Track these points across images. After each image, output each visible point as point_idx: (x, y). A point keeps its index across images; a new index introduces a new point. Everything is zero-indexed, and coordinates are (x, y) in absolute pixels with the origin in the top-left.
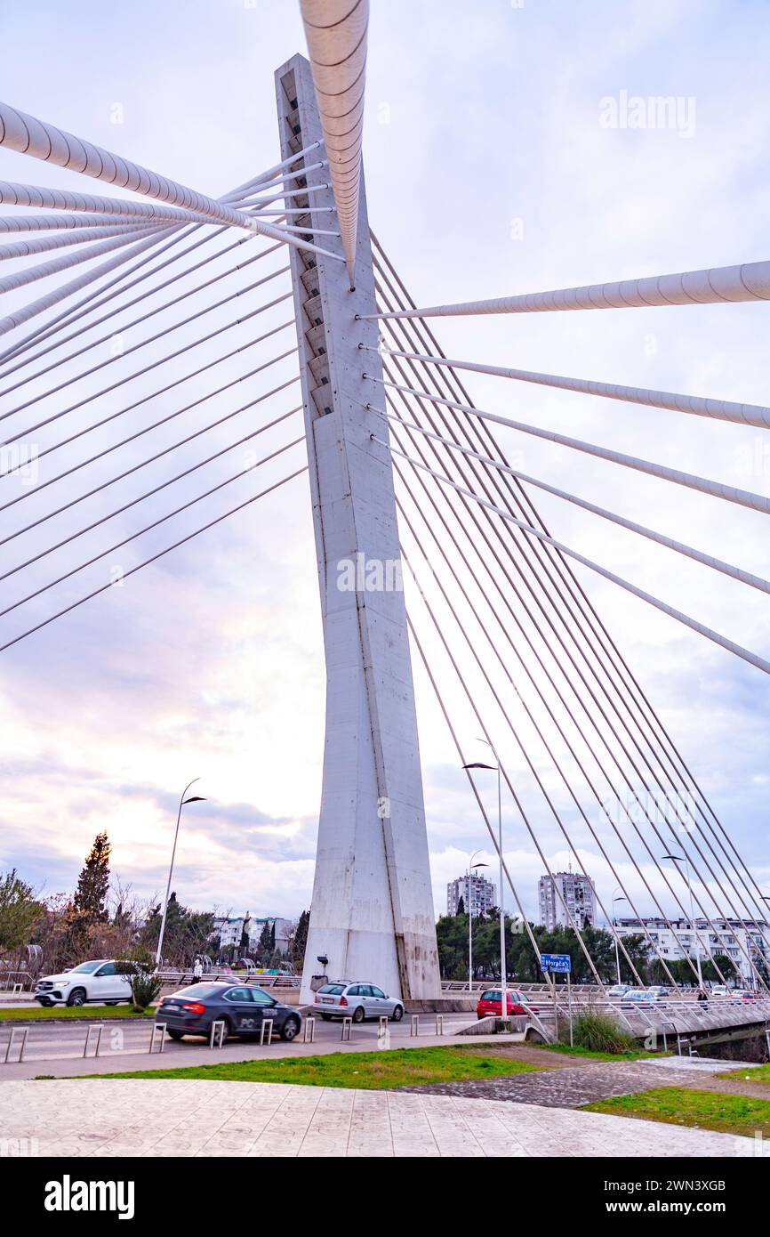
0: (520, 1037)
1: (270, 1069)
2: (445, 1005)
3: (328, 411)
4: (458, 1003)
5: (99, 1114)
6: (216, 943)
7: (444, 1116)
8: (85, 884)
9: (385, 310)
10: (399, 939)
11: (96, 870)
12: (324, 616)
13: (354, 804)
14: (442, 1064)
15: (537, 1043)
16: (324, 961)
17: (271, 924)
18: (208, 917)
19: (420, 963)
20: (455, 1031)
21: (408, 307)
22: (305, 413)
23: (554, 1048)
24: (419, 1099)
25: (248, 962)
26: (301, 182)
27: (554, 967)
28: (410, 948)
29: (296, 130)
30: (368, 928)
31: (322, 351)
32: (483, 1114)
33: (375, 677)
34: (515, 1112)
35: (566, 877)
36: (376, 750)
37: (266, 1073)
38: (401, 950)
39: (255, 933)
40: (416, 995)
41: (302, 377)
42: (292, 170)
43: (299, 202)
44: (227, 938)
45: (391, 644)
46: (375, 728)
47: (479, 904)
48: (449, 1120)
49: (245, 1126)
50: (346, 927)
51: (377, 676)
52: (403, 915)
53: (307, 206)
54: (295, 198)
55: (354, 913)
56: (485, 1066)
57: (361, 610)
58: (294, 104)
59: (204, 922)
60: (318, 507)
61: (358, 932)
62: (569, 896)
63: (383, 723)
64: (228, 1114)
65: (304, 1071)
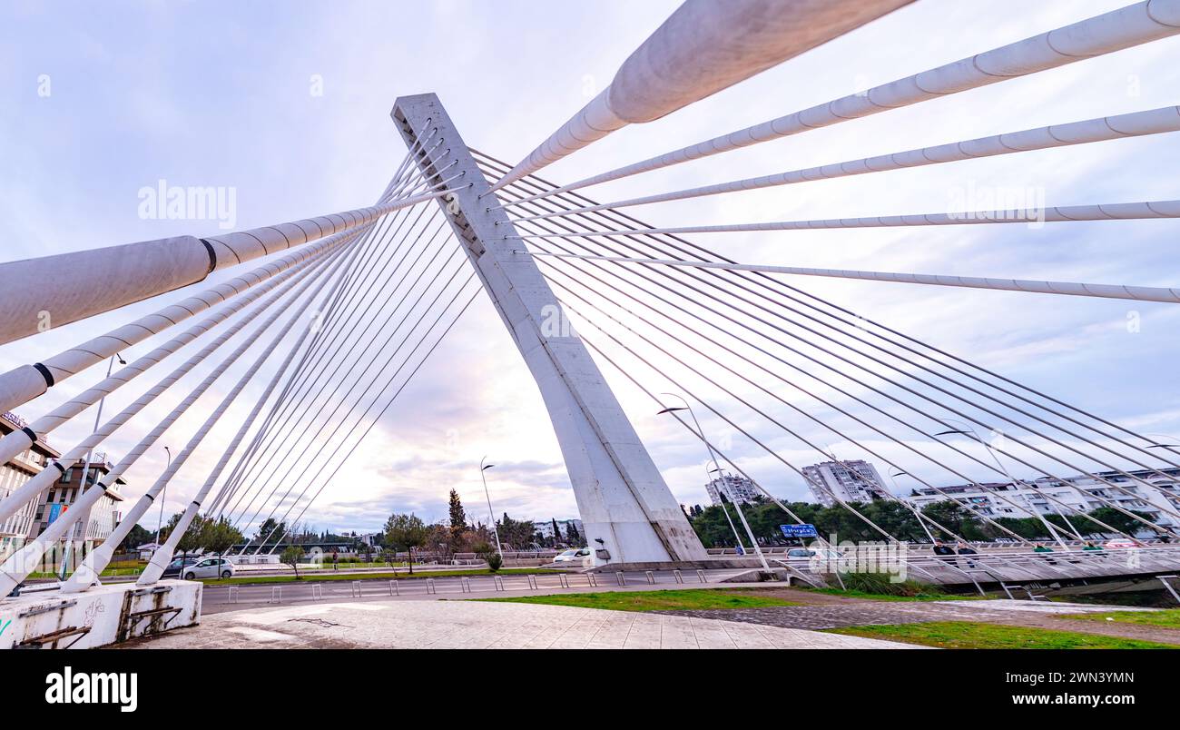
0: (787, 584)
1: (559, 599)
2: (715, 564)
3: (482, 252)
4: (728, 562)
5: (465, 615)
6: (540, 536)
7: (677, 627)
8: (453, 514)
9: (494, 181)
10: (654, 525)
11: (456, 507)
12: (524, 356)
13: (585, 452)
14: (696, 599)
15: (804, 587)
16: (601, 542)
17: (571, 523)
18: (529, 524)
19: (679, 538)
20: (719, 580)
21: (508, 170)
22: (470, 260)
23: (824, 591)
24: (662, 618)
25: (564, 545)
26: (423, 153)
27: (799, 533)
28: (666, 529)
29: (411, 132)
30: (625, 520)
31: (467, 225)
32: (715, 628)
33: (571, 378)
34: (745, 629)
35: (832, 465)
36: (588, 418)
37: (558, 601)
38: (657, 529)
39: (563, 530)
40: (685, 558)
41: (461, 244)
42: (416, 152)
43: (425, 164)
44: (547, 533)
45: (574, 356)
46: (582, 405)
47: (743, 495)
48: (679, 630)
49: (538, 625)
50: (608, 521)
51: (572, 377)
52: (652, 510)
53: (431, 163)
54: (423, 163)
55: (612, 514)
56: (736, 601)
57: (546, 345)
58: (405, 122)
59: (528, 527)
60: (496, 302)
61: (618, 523)
62: (843, 478)
63: (586, 402)
64: (530, 619)
65: (583, 601)
